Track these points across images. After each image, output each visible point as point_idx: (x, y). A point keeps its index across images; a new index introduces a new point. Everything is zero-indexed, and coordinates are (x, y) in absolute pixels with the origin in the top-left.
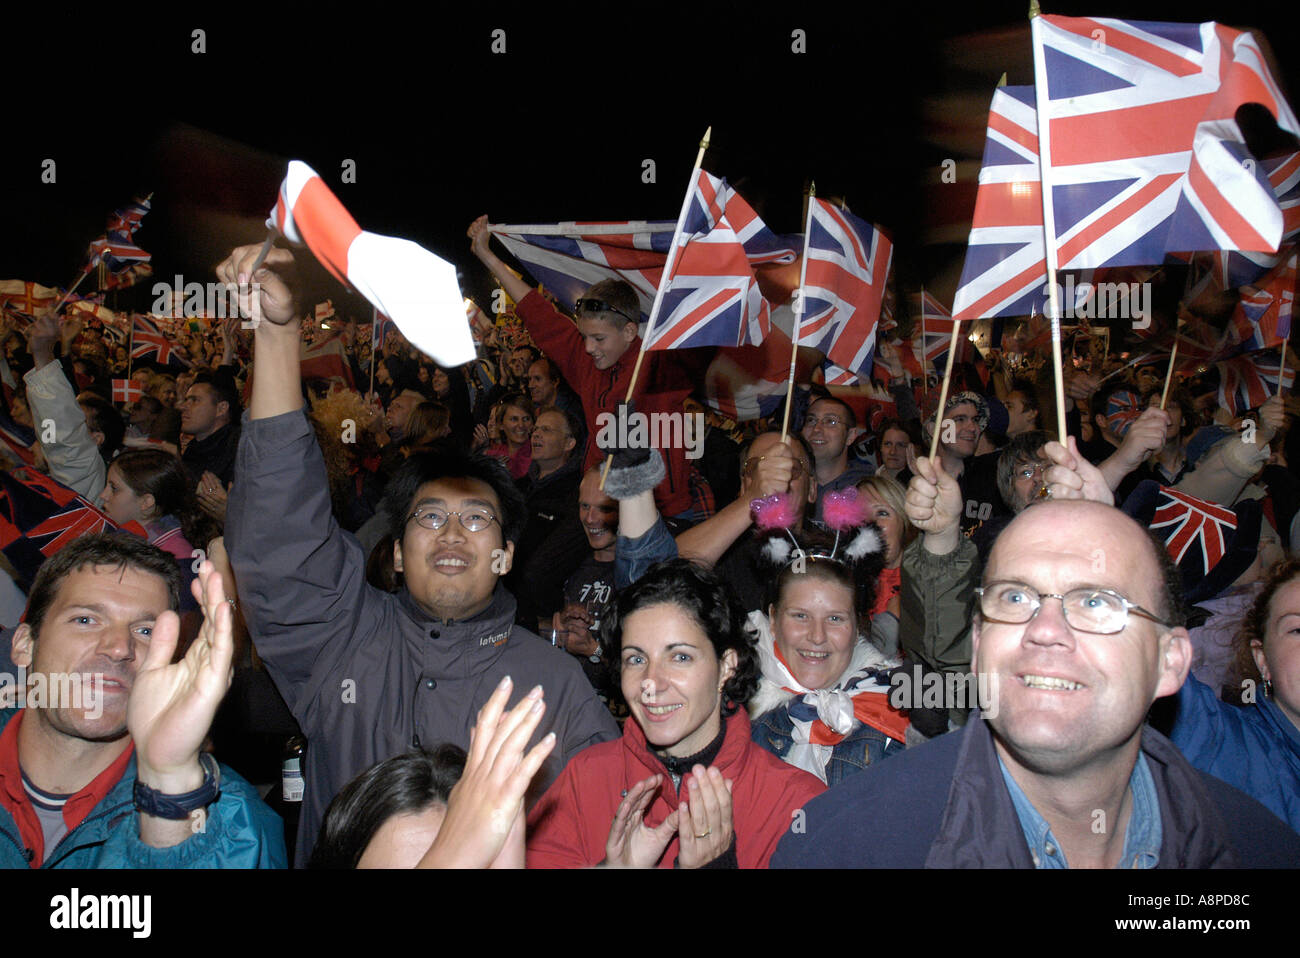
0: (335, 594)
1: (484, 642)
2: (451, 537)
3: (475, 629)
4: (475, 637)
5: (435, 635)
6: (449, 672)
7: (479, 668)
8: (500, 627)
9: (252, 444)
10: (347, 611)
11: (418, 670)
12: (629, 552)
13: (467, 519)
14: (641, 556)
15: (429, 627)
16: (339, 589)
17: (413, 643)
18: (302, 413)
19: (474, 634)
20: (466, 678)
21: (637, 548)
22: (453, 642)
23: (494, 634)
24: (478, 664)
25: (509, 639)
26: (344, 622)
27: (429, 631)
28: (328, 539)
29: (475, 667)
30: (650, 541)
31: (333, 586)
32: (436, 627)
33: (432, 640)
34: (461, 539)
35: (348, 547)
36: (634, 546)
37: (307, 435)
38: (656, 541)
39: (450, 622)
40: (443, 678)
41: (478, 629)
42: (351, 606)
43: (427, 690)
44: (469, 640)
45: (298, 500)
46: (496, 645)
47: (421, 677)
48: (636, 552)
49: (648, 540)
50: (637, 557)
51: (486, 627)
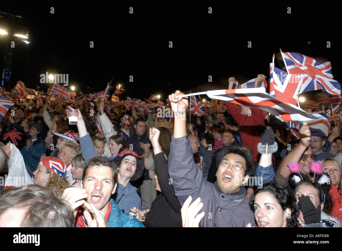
0: (194, 182)
1: (236, 201)
2: (229, 170)
3: (234, 197)
4: (234, 199)
5: (223, 197)
6: (226, 207)
7: (233, 208)
8: (241, 197)
9: (174, 144)
10: (198, 187)
11: (217, 205)
12: (262, 171)
13: (235, 166)
14: (265, 173)
15: (222, 194)
16: (195, 181)
17: (217, 198)
18: (185, 137)
19: (234, 198)
20: (230, 210)
21: (264, 170)
22: (227, 200)
23: (239, 199)
24: (234, 206)
25: (243, 201)
26: (197, 190)
27: (221, 195)
28: (192, 169)
29: (232, 207)
30: (269, 169)
31: (193, 180)
32: (223, 195)
33: (222, 198)
34: (231, 171)
35: (198, 170)
36: (263, 169)
37: (187, 143)
38: (270, 170)
39: (227, 194)
40: (224, 209)
41: (235, 197)
42: (198, 186)
43: (219, 211)
44: (232, 200)
45: (185, 159)
46: (239, 202)
47: (218, 207)
48: (264, 171)
49: (268, 169)
50: (264, 173)
51: (237, 197)
